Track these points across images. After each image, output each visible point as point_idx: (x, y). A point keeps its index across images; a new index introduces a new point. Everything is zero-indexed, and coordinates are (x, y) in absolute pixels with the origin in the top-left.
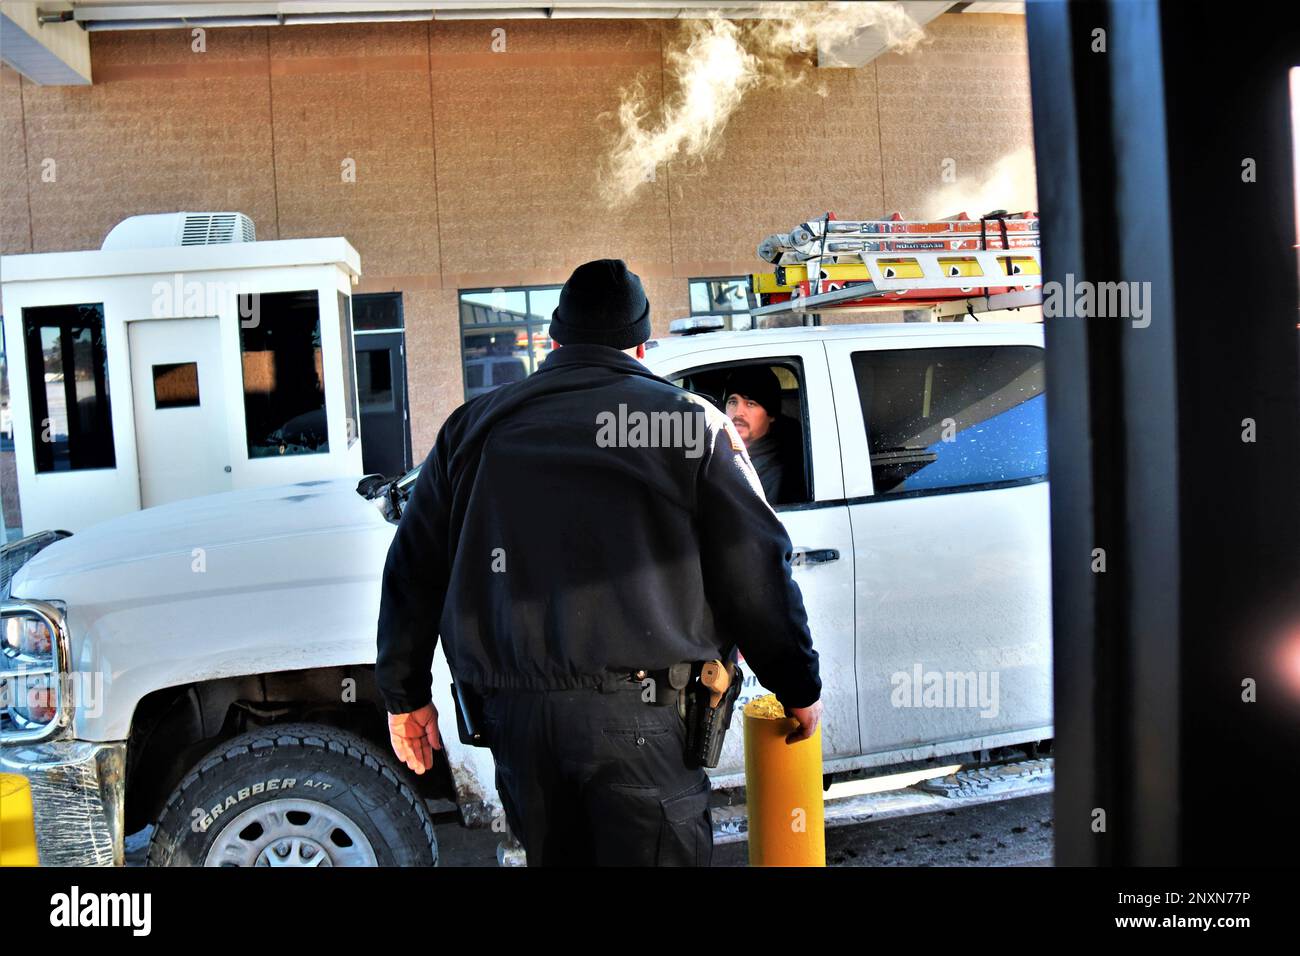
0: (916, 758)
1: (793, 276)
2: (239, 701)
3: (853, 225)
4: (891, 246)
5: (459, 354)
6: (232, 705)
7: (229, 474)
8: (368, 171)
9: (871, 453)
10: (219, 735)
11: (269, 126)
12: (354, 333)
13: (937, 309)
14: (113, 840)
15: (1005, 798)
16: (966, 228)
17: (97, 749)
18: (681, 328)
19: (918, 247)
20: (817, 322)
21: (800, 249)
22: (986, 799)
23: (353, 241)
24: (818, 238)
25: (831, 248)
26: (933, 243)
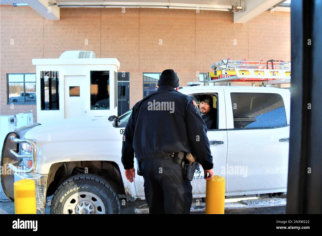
0: (240, 195)
1: (218, 73)
2: (76, 167)
3: (234, 61)
4: (243, 67)
5: (142, 88)
6: (74, 168)
7: (85, 113)
8: (123, 43)
9: (234, 118)
10: (71, 175)
11: (100, 31)
12: (117, 81)
13: (255, 83)
14: (43, 197)
15: (262, 207)
16: (263, 64)
17: (41, 176)
18: (189, 84)
19: (250, 68)
20: (230, 85)
21: (220, 66)
22: (257, 207)
23: (118, 59)
24: (225, 64)
25: (228, 67)
26: (254, 67)
